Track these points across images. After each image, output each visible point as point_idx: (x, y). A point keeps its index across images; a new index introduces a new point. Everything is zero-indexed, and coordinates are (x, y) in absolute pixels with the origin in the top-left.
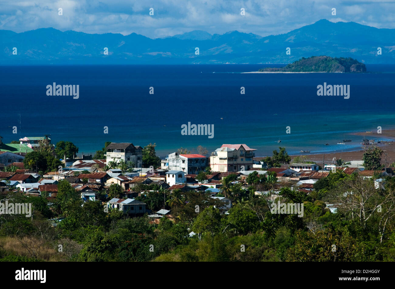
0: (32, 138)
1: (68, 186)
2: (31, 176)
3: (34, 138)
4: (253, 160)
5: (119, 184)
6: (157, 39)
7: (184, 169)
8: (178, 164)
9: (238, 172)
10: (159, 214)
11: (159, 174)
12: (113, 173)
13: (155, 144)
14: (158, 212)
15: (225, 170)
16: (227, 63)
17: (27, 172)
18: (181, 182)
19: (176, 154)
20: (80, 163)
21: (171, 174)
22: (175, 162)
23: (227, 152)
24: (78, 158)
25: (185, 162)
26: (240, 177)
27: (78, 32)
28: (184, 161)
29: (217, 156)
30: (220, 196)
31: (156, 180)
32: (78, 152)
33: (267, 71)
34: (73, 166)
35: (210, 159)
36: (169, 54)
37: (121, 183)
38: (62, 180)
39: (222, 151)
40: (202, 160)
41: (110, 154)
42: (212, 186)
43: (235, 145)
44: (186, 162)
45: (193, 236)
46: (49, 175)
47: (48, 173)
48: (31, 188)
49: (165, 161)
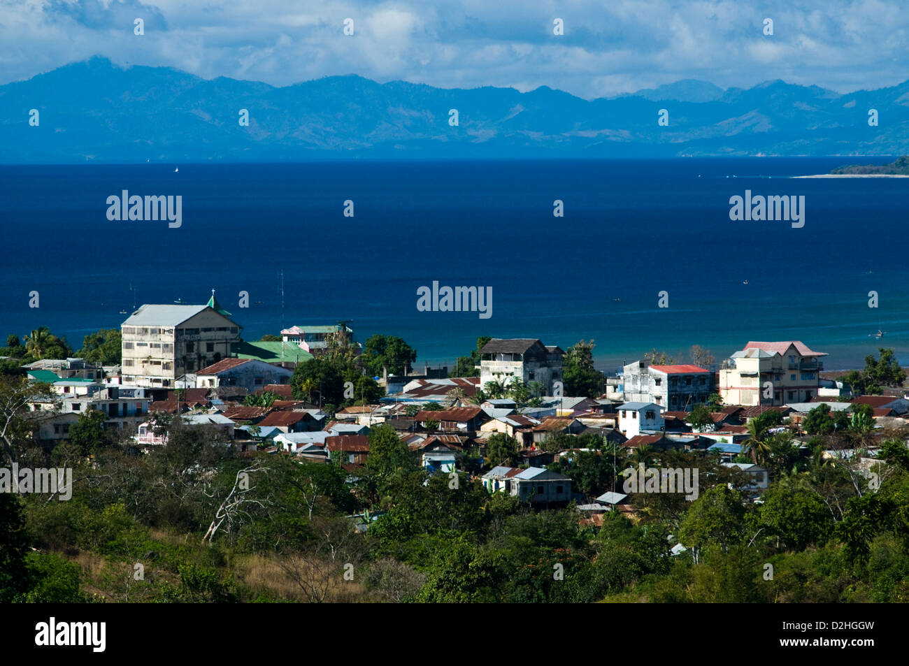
0: (309, 327)
1: (393, 438)
2: (308, 414)
3: (313, 327)
4: (819, 379)
5: (511, 434)
6: (597, 101)
7: (659, 398)
8: (645, 388)
9: (784, 406)
10: (602, 504)
11: (602, 411)
12: (495, 407)
13: (592, 341)
14: (600, 499)
15: (755, 401)
16: (759, 155)
17: (299, 406)
18: (651, 430)
19: (642, 366)
20: (421, 386)
21: (629, 410)
22: (639, 382)
23: (758, 360)
24: (415, 375)
25: (662, 383)
26: (788, 417)
27: (415, 84)
28: (658, 381)
29: (736, 368)
30: (744, 462)
31: (595, 424)
32: (414, 361)
33: (852, 173)
34: (404, 392)
35: (718, 375)
36: (625, 134)
37: (514, 432)
38: (378, 425)
39: (746, 357)
40: (702, 378)
41: (488, 364)
42: (723, 439)
43: (777, 343)
44: (665, 383)
45: (679, 553)
46: (348, 413)
47: (347, 409)
48: (305, 444)
49: (615, 382)
